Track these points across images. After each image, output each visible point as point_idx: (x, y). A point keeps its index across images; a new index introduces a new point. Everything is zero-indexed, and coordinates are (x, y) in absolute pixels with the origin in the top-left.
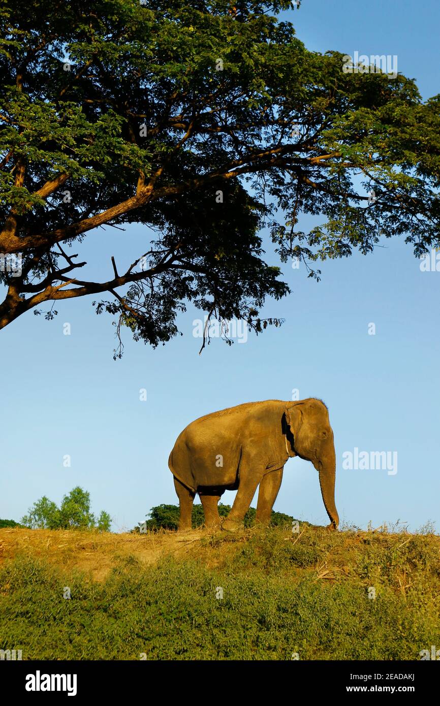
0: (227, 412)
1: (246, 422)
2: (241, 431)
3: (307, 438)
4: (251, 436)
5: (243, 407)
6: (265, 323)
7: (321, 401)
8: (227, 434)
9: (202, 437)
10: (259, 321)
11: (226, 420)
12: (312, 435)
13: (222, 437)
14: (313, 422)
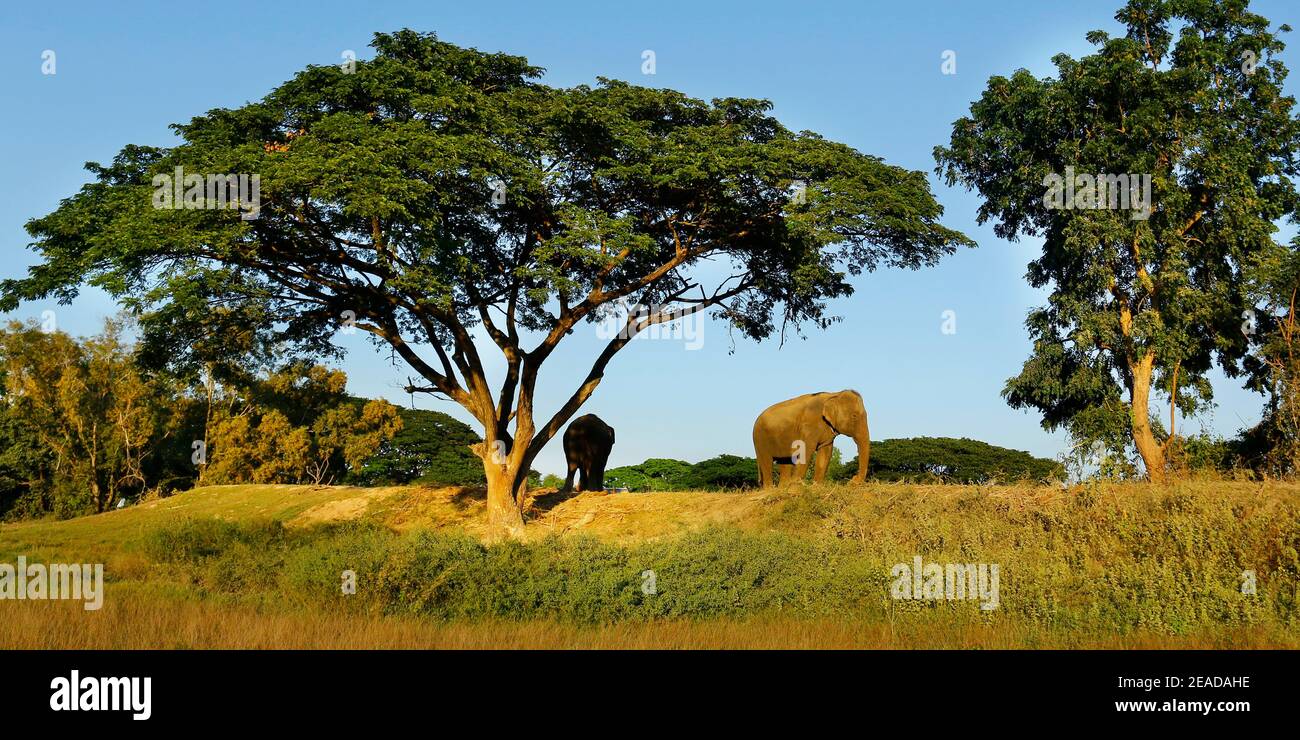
0: (791, 402)
1: (803, 411)
2: (799, 417)
3: (842, 421)
4: (805, 421)
5: (802, 397)
6: (830, 321)
7: (853, 392)
8: (791, 419)
9: (773, 422)
10: (824, 320)
11: (790, 409)
12: (846, 419)
13: (787, 422)
14: (845, 409)
